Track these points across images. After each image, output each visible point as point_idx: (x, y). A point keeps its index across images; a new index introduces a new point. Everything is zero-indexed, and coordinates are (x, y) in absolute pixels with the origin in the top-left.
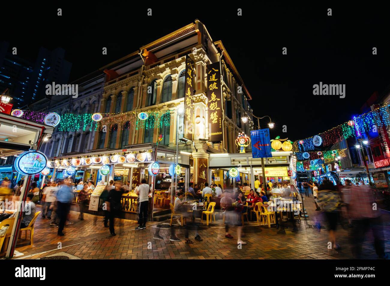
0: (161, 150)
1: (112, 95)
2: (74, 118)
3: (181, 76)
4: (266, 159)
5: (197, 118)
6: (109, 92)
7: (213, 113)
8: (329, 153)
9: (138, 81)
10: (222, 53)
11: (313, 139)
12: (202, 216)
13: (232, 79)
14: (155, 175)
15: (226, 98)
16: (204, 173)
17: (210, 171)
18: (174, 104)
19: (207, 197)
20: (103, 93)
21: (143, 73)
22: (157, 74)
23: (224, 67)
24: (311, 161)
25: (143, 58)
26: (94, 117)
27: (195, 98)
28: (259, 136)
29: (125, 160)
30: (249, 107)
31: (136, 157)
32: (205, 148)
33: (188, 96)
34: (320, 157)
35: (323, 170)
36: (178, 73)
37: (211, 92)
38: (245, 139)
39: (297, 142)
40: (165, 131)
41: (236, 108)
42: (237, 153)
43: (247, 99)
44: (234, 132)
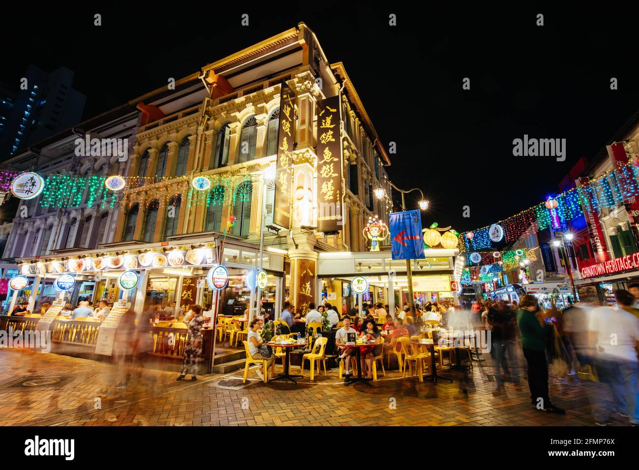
0: (232, 244)
1: (150, 148)
2: (71, 184)
3: (272, 119)
4: (415, 261)
5: (298, 190)
6: (145, 144)
7: (325, 182)
8: (511, 254)
9: (198, 124)
10: (343, 84)
11: (488, 230)
12: (303, 363)
13: (360, 130)
14: (219, 289)
15: (348, 160)
16: (308, 285)
17: (320, 283)
18: (259, 165)
19: (312, 329)
20: (135, 145)
21: (206, 111)
22: (230, 114)
23: (346, 108)
24: (483, 267)
25: (207, 85)
26: (109, 183)
27: (296, 156)
28: (404, 222)
29: (166, 261)
30: (386, 177)
31: (185, 256)
32: (311, 242)
33: (283, 151)
34: (497, 260)
35: (500, 282)
36: (267, 114)
37: (324, 146)
38: (379, 227)
39: (463, 234)
40: (243, 212)
41: (365, 177)
42: (365, 251)
43: (382, 165)
44: (361, 217)
